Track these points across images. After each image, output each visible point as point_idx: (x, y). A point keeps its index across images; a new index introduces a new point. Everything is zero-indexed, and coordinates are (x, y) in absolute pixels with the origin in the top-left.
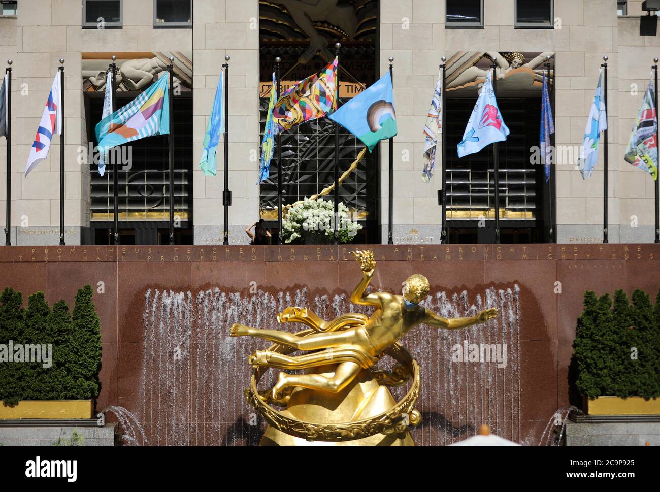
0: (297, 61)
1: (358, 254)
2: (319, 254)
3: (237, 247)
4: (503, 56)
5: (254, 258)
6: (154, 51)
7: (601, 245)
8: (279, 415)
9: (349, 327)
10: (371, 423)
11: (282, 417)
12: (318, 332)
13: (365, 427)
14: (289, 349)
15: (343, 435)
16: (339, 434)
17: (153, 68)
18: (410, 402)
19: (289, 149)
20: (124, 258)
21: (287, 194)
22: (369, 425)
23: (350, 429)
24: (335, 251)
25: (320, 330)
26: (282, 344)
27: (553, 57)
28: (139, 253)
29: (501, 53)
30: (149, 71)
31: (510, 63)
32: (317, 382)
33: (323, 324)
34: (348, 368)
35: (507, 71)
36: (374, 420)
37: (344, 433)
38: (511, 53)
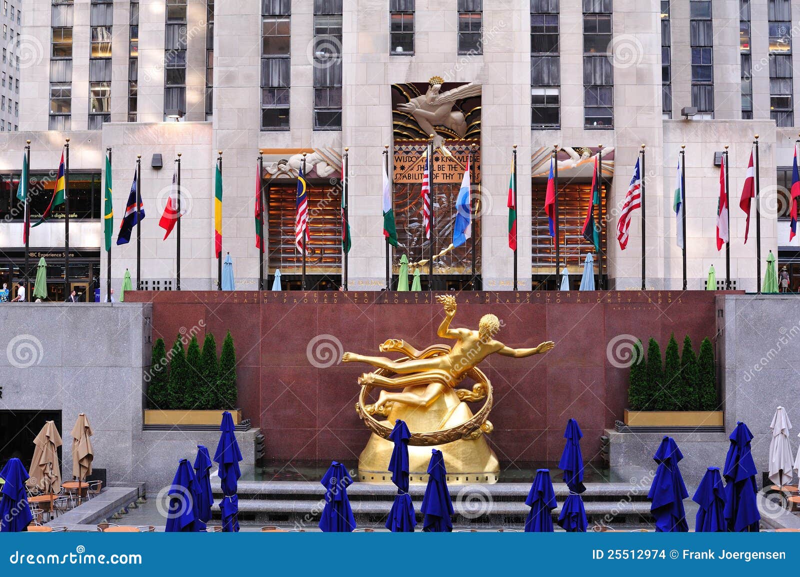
0: (422, 155)
1: (442, 298)
2: (417, 298)
3: (353, 293)
4: (576, 151)
5: (366, 301)
6: (313, 148)
7: (639, 291)
8: (378, 424)
9: (437, 355)
10: (451, 431)
11: (381, 426)
12: (413, 359)
13: (447, 435)
14: (390, 373)
15: (429, 441)
16: (426, 440)
17: (313, 160)
18: (483, 415)
19: (414, 221)
20: (266, 301)
21: (414, 254)
22: (449, 433)
23: (435, 436)
24: (430, 296)
25: (414, 358)
26: (385, 369)
27: (614, 151)
28: (277, 297)
29: (573, 148)
30: (310, 163)
31: (581, 155)
32: (411, 399)
33: (416, 353)
34: (435, 388)
35: (579, 161)
36: (454, 429)
37: (431, 439)
38: (581, 148)
